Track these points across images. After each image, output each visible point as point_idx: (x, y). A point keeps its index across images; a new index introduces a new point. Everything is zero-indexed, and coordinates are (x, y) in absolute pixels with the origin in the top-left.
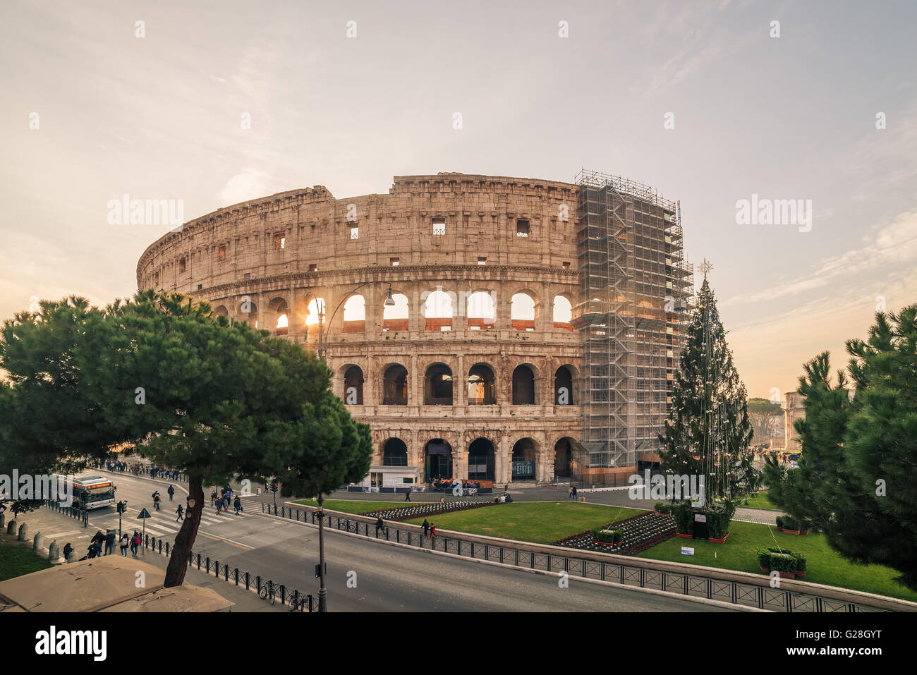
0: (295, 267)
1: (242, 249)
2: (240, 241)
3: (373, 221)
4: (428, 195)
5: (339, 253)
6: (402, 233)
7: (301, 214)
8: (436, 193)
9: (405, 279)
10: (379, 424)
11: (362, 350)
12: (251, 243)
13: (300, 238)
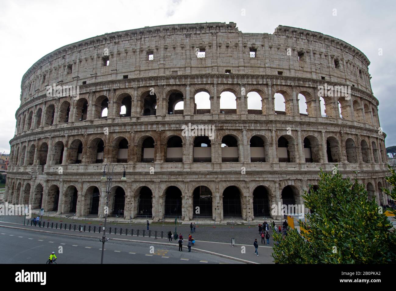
0: (216, 70)
1: (170, 54)
2: (168, 50)
3: (267, 48)
4: (295, 39)
5: (246, 65)
6: (283, 58)
7: (218, 38)
8: (299, 38)
9: (289, 84)
10: (282, 176)
11: (268, 126)
12: (177, 51)
13: (218, 53)
